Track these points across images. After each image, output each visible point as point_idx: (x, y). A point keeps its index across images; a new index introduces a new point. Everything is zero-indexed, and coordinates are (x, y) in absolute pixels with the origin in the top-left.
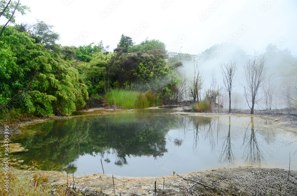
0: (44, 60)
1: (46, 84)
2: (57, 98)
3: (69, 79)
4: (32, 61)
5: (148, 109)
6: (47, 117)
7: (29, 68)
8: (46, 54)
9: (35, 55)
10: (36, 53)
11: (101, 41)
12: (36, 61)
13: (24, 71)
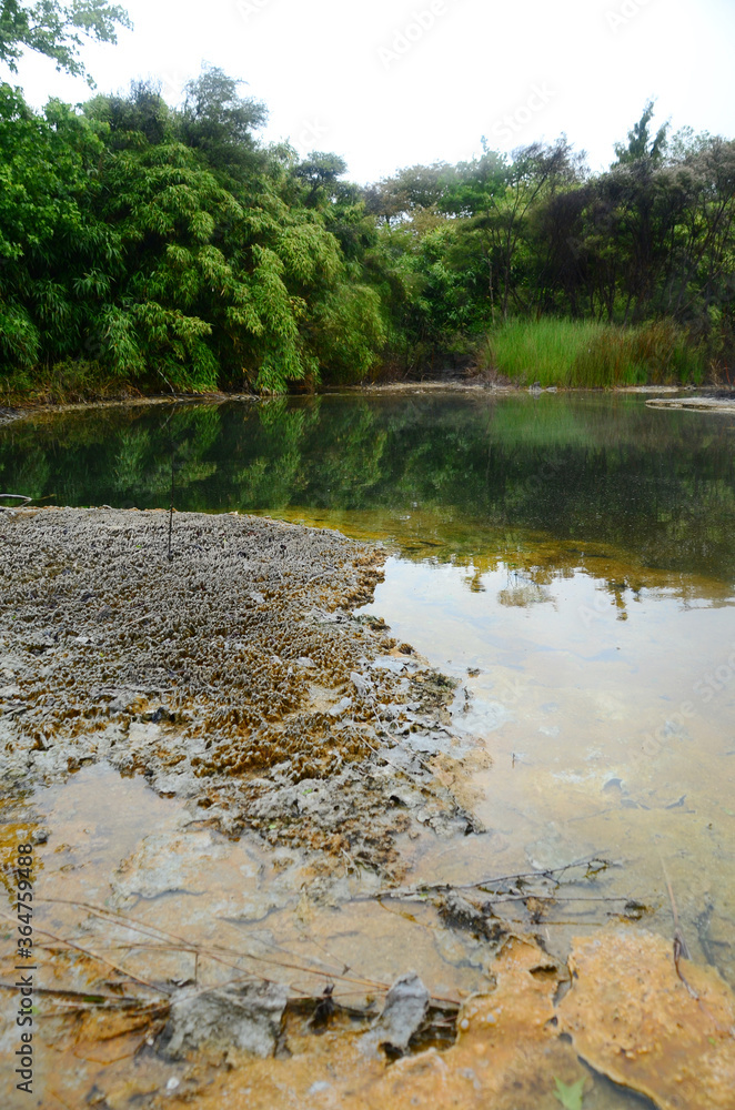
0: (185, 200)
1: (190, 283)
2: (211, 327)
3: (271, 264)
4: (148, 207)
5: (629, 390)
6: (187, 392)
7: (139, 231)
8: (198, 180)
9: (160, 185)
10: (167, 176)
11: (562, 137)
12: (160, 204)
13: (125, 241)
